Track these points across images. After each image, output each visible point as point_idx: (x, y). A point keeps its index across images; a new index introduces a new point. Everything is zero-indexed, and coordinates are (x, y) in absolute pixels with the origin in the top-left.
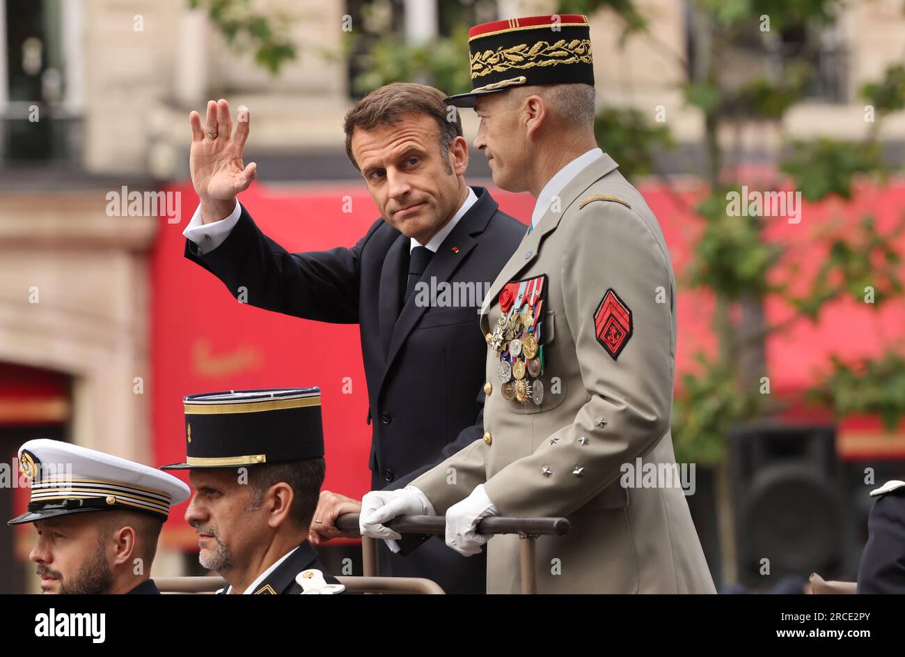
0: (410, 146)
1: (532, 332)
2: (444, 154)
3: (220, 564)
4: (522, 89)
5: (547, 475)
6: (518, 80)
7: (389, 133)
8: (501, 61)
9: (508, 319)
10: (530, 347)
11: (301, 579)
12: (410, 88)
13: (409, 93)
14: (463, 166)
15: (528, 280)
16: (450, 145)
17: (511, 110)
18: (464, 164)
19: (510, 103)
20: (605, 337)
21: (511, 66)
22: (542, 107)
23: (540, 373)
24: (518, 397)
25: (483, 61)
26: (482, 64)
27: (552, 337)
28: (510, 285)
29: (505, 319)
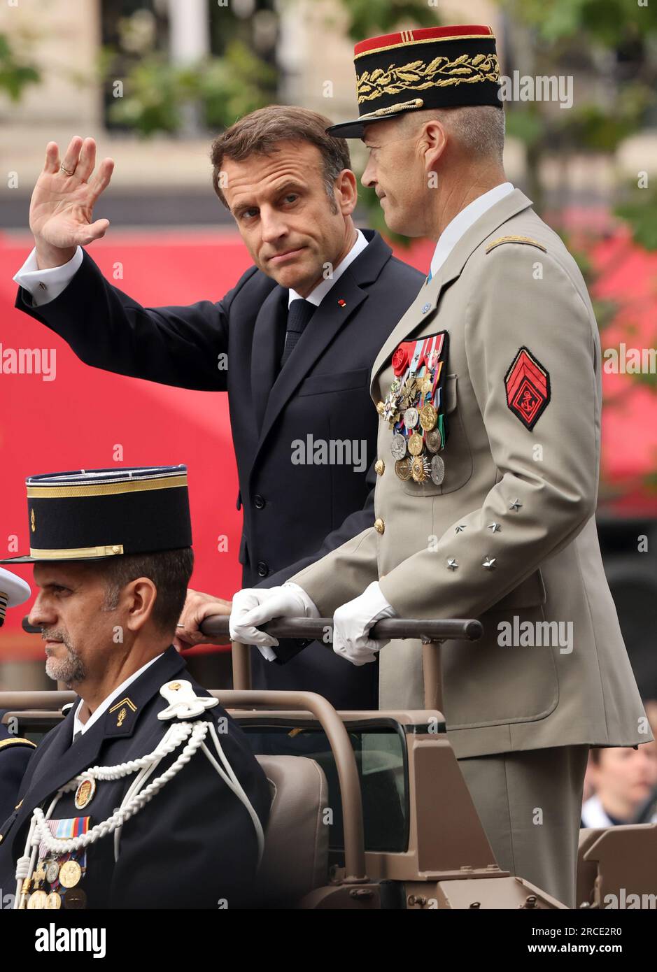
0: (288, 181)
1: (430, 399)
2: (328, 190)
3: (70, 674)
4: (419, 113)
5: (453, 568)
6: (414, 104)
7: (264, 164)
8: (393, 81)
9: (403, 384)
10: (428, 416)
11: (166, 691)
12: (289, 112)
13: (288, 118)
14: (351, 204)
15: (425, 338)
16: (335, 180)
17: (407, 139)
18: (353, 203)
19: (405, 131)
20: (518, 403)
21: (405, 87)
22: (443, 135)
23: (441, 447)
24: (414, 476)
25: (371, 82)
26: (371, 86)
27: (454, 405)
28: (405, 344)
29: (399, 384)
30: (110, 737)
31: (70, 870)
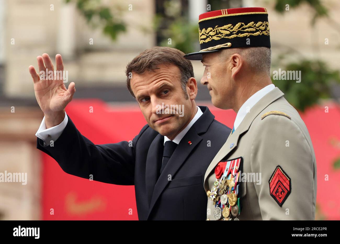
0: (164, 83)
1: (233, 190)
2: (183, 87)
4: (229, 50)
6: (227, 45)
7: (152, 75)
9: (220, 183)
10: (232, 199)
12: (164, 50)
13: (164, 53)
14: (194, 95)
15: (231, 160)
16: (187, 82)
17: (223, 62)
18: (195, 93)
19: (222, 58)
20: (275, 193)
22: (241, 60)
23: (238, 214)
25: (207, 34)
26: (206, 36)
27: (245, 193)
28: (221, 163)
29: (218, 182)
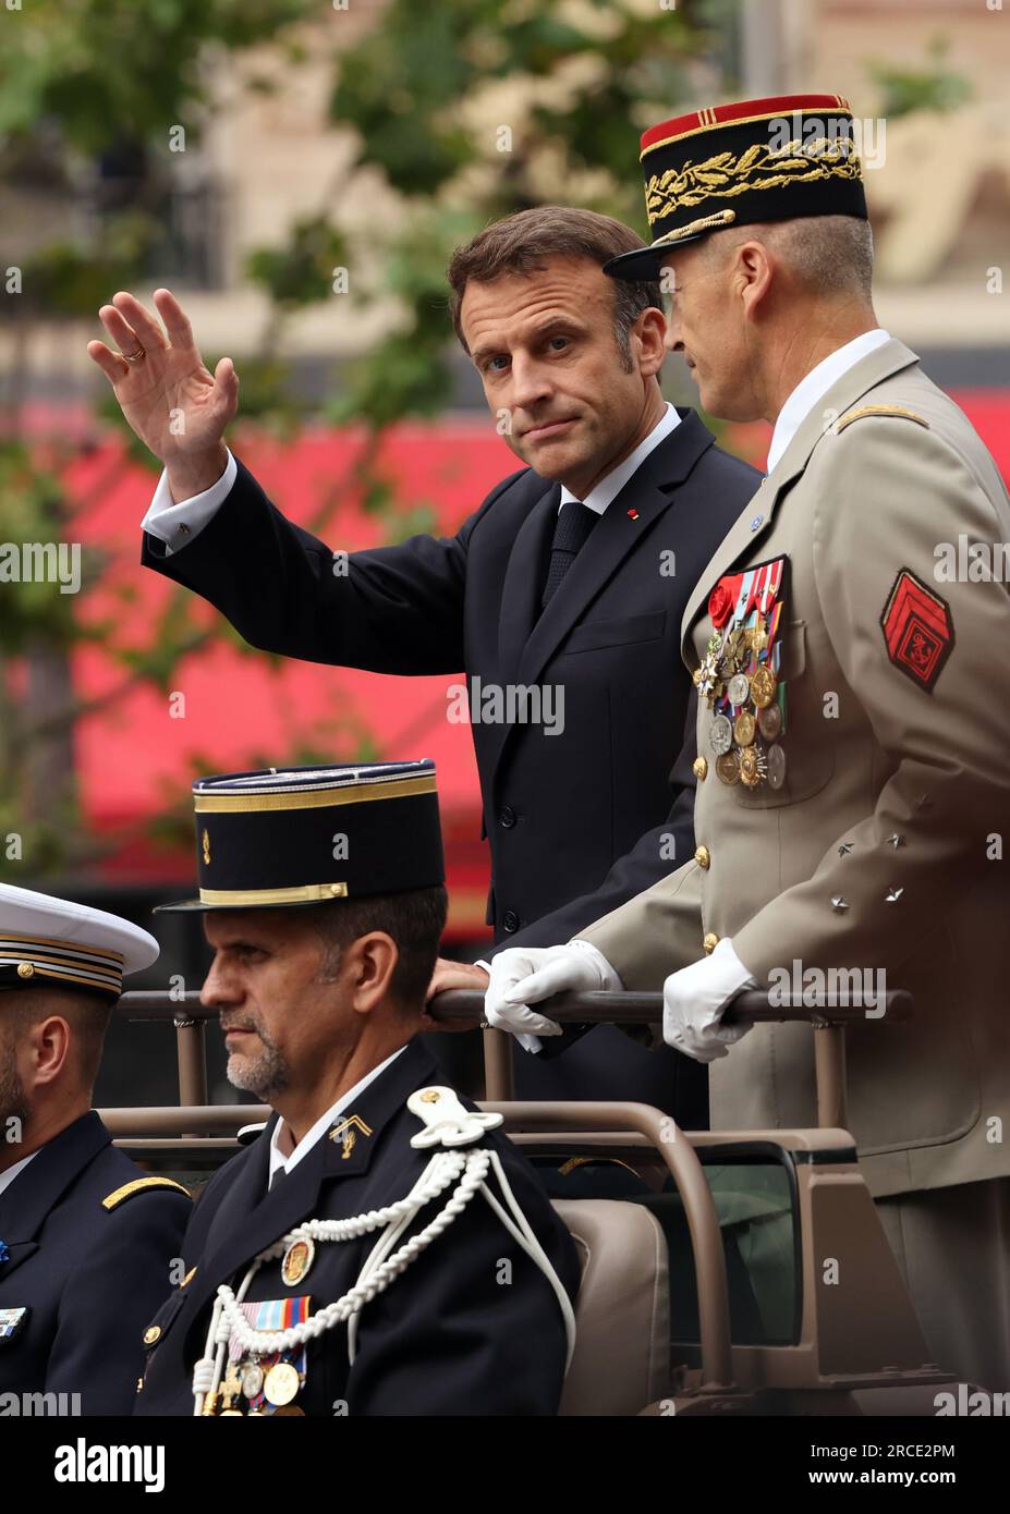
1: (765, 659)
3: (267, 1081)
5: (840, 911)
6: (721, 218)
8: (690, 187)
9: (726, 639)
10: (762, 686)
11: (417, 1102)
13: (565, 223)
14: (655, 361)
15: (756, 568)
16: (633, 322)
17: (716, 272)
18: (658, 359)
19: (712, 260)
20: (904, 654)
21: (707, 194)
22: (766, 262)
23: (781, 732)
24: (743, 777)
25: (662, 191)
27: (802, 667)
28: (727, 578)
29: (720, 639)
30: (330, 1175)
31: (281, 1378)
